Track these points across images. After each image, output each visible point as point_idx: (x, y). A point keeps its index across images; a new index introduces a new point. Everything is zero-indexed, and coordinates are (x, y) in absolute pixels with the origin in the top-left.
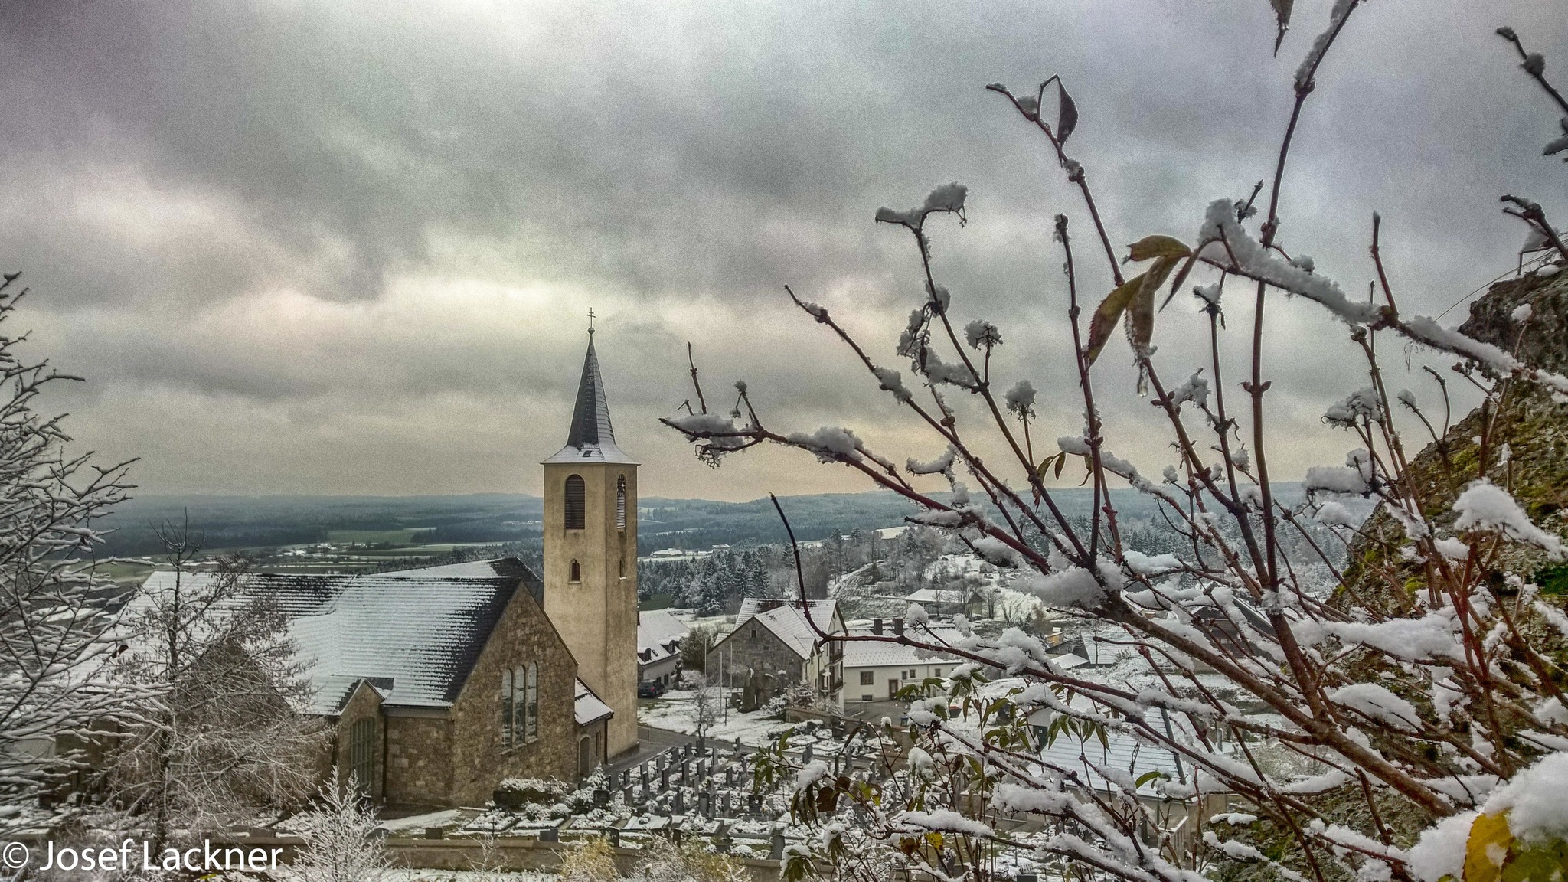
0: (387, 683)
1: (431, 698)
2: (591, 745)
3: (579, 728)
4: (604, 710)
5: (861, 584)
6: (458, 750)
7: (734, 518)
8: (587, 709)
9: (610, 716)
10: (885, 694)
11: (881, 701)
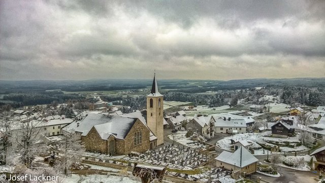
0: (116, 135)
1: (121, 138)
2: (153, 144)
3: (150, 141)
4: (156, 138)
5: (245, 101)
6: (126, 146)
7: (224, 85)
8: (152, 138)
9: (157, 139)
10: (225, 132)
11: (224, 133)
